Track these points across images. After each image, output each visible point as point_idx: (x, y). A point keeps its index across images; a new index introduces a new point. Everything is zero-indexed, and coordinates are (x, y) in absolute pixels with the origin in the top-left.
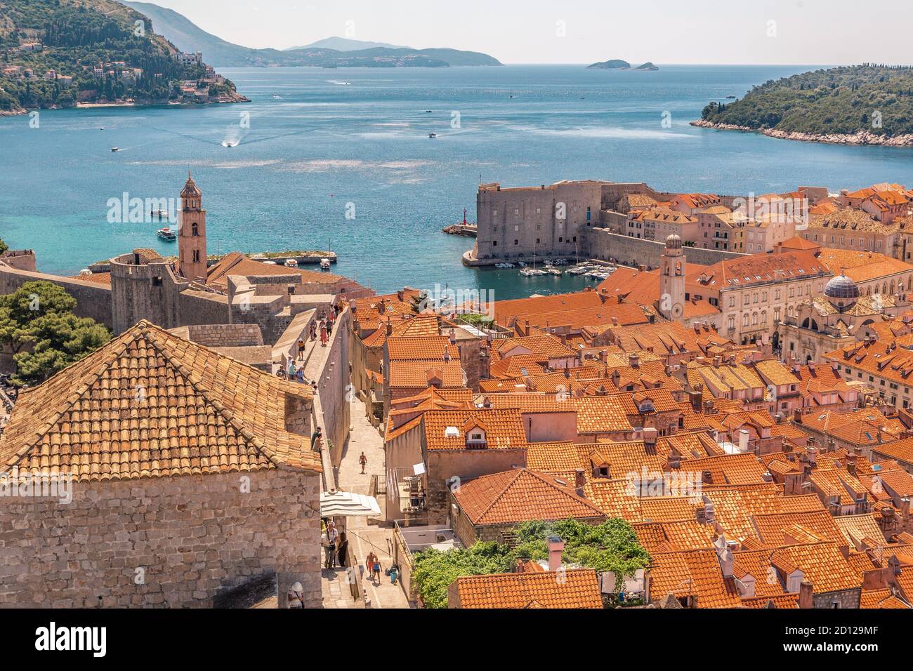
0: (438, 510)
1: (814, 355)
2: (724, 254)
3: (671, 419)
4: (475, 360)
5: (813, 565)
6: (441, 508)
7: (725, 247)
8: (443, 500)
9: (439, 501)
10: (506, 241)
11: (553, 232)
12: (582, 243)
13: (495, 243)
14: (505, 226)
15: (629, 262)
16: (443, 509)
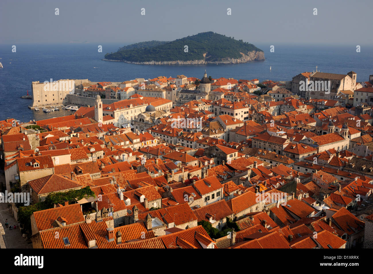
0: (25, 191)
1: (144, 130)
2: (114, 100)
3: (101, 153)
4: (34, 140)
5: (147, 193)
6: (26, 190)
7: (115, 98)
8: (26, 188)
9: (25, 188)
10: (43, 100)
11: (59, 97)
12: (68, 99)
13: (39, 101)
14: (42, 95)
15: (84, 105)
16: (27, 191)
